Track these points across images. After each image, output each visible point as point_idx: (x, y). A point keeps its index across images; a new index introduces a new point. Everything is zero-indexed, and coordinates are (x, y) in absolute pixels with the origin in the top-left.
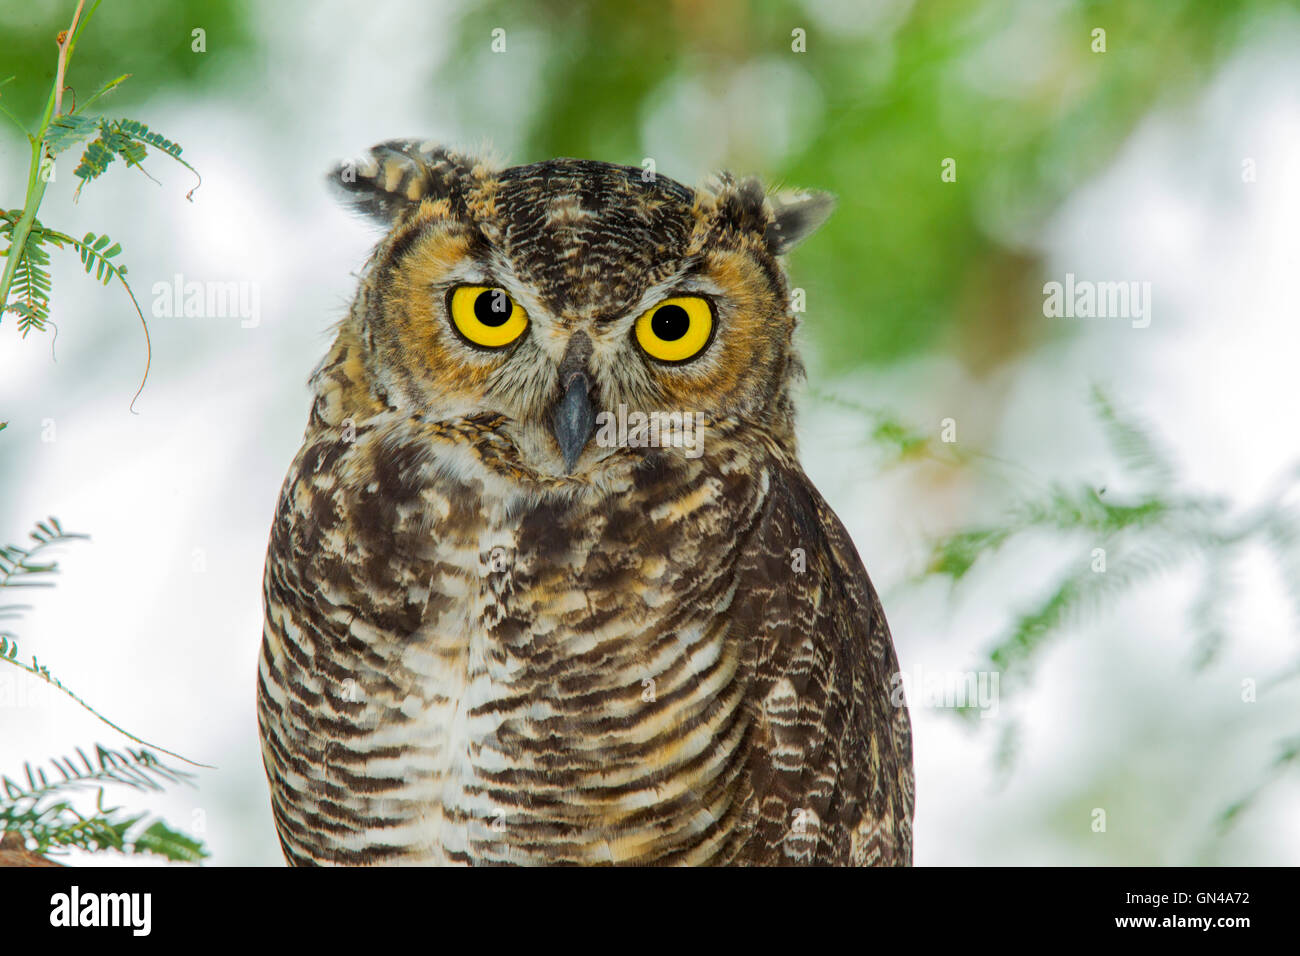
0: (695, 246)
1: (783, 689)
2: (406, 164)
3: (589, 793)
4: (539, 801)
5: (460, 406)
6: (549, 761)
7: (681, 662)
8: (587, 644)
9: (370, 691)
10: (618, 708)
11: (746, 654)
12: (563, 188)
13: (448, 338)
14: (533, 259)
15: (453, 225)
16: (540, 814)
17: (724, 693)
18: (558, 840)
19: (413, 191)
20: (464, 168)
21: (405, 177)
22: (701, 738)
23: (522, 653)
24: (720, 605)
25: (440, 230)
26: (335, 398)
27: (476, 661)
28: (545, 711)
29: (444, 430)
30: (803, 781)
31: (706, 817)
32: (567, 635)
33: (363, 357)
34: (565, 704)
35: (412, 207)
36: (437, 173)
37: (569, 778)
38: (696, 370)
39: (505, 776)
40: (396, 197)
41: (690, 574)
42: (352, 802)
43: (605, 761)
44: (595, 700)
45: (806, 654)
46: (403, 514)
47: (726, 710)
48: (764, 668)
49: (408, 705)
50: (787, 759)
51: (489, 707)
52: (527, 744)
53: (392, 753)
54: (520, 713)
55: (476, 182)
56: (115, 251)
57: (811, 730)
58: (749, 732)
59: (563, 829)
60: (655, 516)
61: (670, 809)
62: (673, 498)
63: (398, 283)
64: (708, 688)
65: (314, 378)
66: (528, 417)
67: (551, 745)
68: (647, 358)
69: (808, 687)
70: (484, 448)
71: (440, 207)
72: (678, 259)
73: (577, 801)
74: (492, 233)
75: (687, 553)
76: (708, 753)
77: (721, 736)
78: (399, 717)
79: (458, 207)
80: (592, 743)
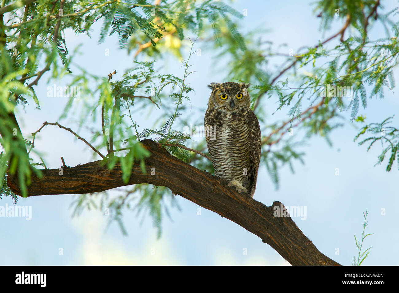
0: (240, 89)
1: (253, 130)
2: (214, 85)
3: (236, 140)
4: (232, 141)
5: (222, 105)
6: (233, 137)
7: (244, 129)
8: (237, 127)
9: (219, 132)
10: (239, 133)
11: (250, 128)
12: (228, 85)
13: (220, 99)
14: (227, 92)
15: (219, 90)
16: (232, 142)
17: (248, 131)
18: (233, 144)
19: (215, 87)
20: (219, 85)
21: (214, 86)
22: (246, 135)
23: (231, 128)
24: (247, 123)
25: (218, 90)
26: (210, 105)
27: (226, 129)
28: (232, 133)
29: (221, 108)
30: (254, 138)
31: (246, 142)
32: (235, 126)
33: (212, 102)
34: (234, 132)
35: (215, 88)
36: (217, 85)
37: (234, 139)
38: (242, 100)
39: (229, 139)
40: (214, 88)
41: (245, 119)
42: (218, 141)
43: (238, 137)
44: (237, 132)
45: (254, 127)
46: (220, 116)
47: (248, 133)
48: (251, 129)
49: (222, 133)
50: (253, 136)
51: (227, 133)
52: (231, 136)
53: (221, 137)
54: (230, 133)
55: (221, 86)
56: (188, 98)
57: (255, 134)
58: (250, 135)
59: (234, 143)
60: (243, 114)
61: (243, 141)
62: (244, 113)
63: (215, 95)
64: (246, 131)
65: (208, 104)
66: (228, 105)
67: (233, 136)
68: (237, 99)
69: (254, 130)
70: (225, 109)
71: (218, 88)
72: (239, 91)
73: (235, 141)
74: (223, 90)
75: (245, 118)
76: (246, 137)
77: (247, 135)
78: (221, 134)
79: (220, 88)
80: (237, 136)
